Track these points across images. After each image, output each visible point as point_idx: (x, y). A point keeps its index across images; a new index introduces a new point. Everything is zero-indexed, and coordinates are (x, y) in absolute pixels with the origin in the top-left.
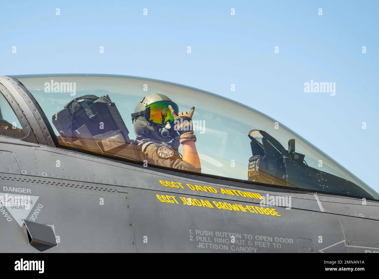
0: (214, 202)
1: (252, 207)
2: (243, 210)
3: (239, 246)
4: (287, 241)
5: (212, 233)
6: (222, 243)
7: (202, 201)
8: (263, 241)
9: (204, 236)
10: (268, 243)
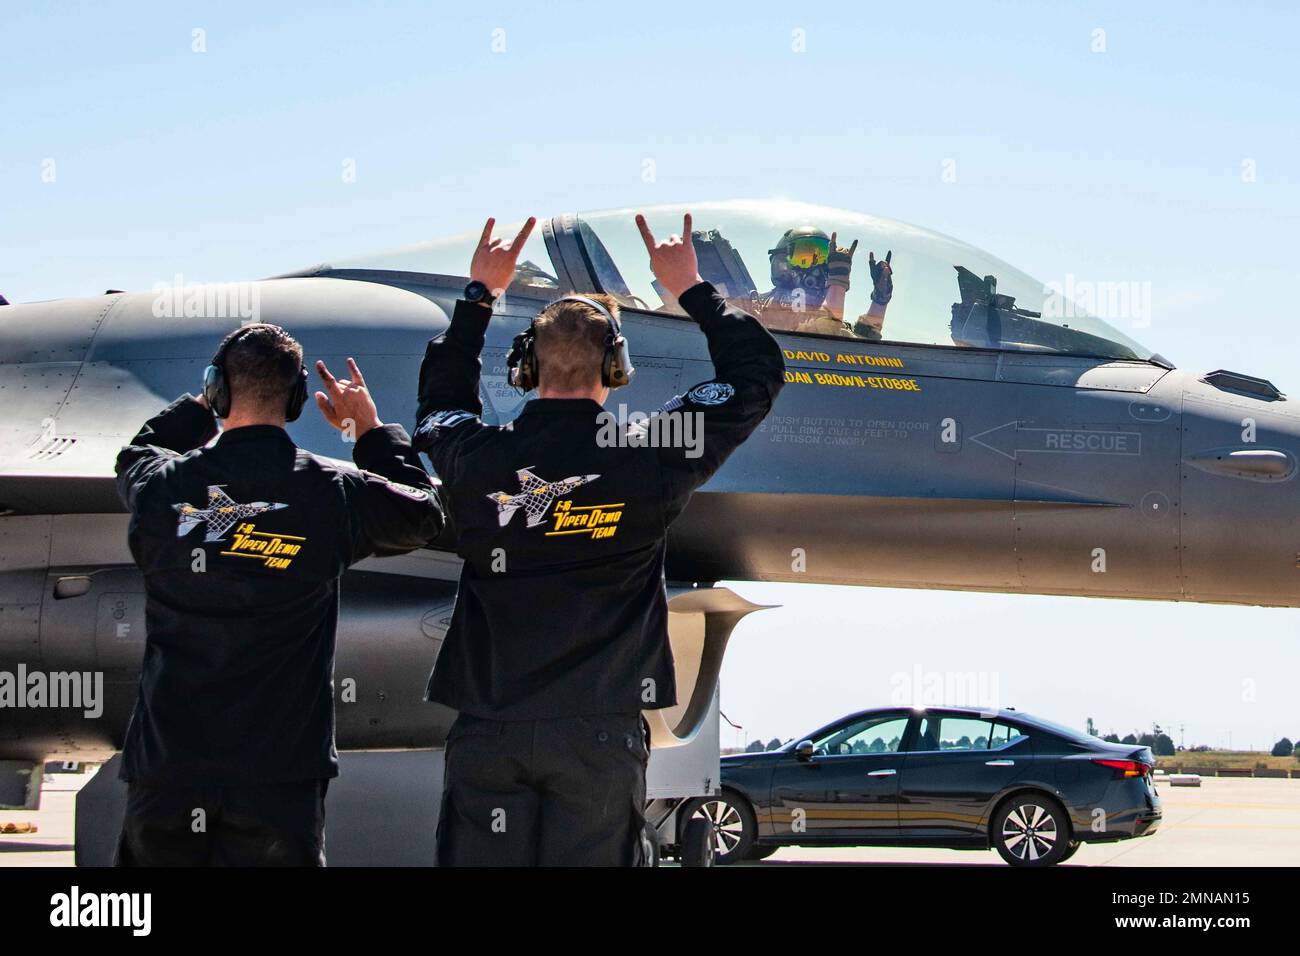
0: (816, 375)
1: (878, 379)
2: (860, 382)
3: (838, 437)
4: (918, 426)
5: (798, 420)
6: (812, 435)
7: (797, 374)
8: (879, 427)
9: (784, 424)
10: (886, 431)
